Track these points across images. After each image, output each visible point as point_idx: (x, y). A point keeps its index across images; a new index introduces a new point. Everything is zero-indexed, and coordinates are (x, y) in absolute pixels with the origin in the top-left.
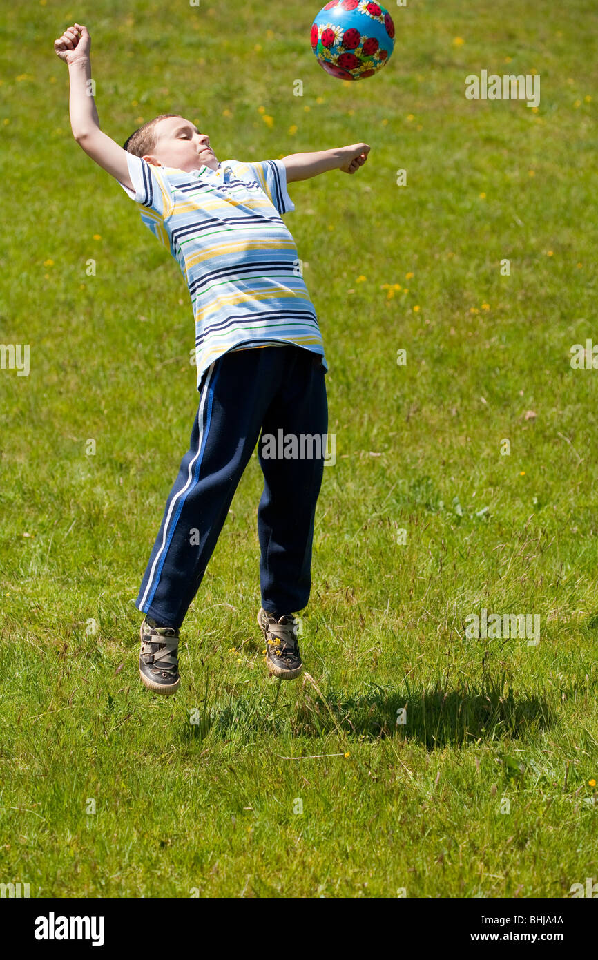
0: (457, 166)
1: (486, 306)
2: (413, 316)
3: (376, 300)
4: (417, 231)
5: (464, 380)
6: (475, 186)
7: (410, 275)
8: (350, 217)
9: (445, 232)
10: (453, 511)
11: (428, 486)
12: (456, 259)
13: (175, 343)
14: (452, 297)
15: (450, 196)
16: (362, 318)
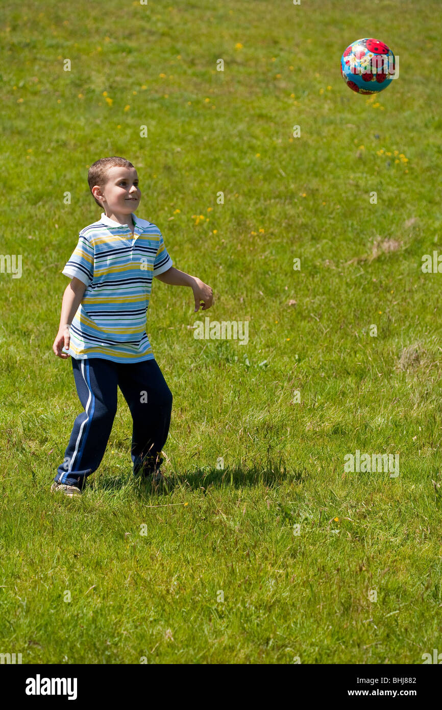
0: (240, 135)
1: (262, 231)
2: (213, 237)
3: (188, 225)
4: (214, 178)
5: (248, 279)
6: (252, 148)
7: (210, 209)
8: (167, 168)
9: (233, 180)
10: (244, 363)
11: (227, 347)
12: (241, 198)
13: (54, 254)
14: (239, 224)
15: (236, 155)
16: (178, 238)
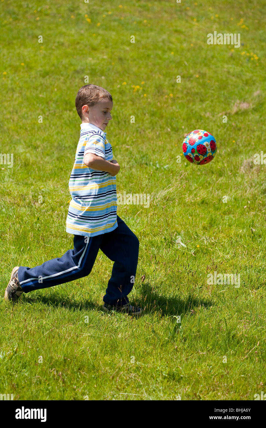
0: (163, 41)
1: (171, 95)
2: (143, 98)
3: (130, 92)
4: (147, 66)
5: (162, 122)
6: (170, 49)
7: (143, 83)
8: (121, 59)
9: (158, 67)
10: (156, 166)
11: (147, 158)
12: (161, 77)
13: (54, 105)
14: (159, 92)
15: (160, 53)
16: (124, 98)
